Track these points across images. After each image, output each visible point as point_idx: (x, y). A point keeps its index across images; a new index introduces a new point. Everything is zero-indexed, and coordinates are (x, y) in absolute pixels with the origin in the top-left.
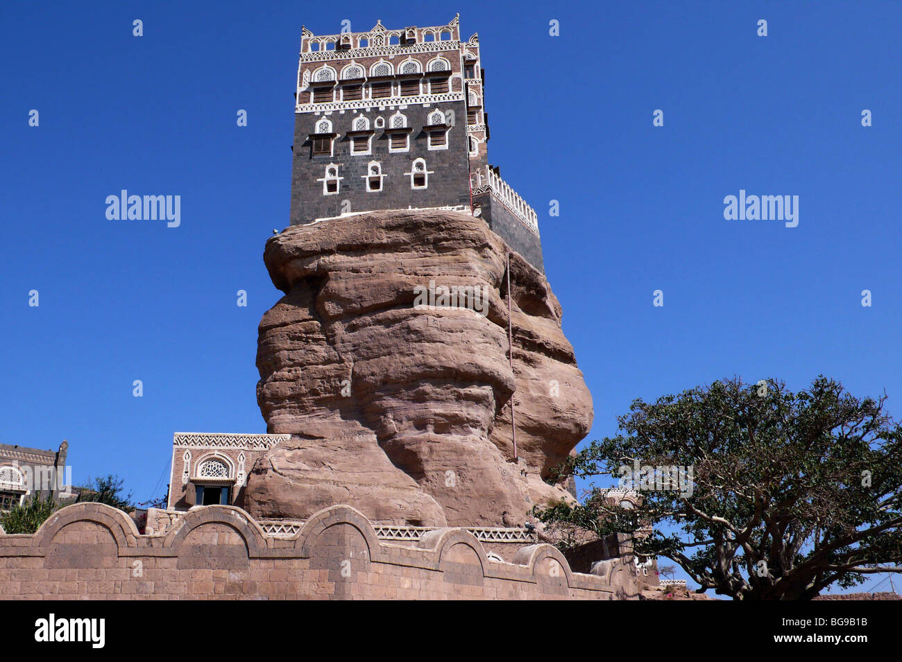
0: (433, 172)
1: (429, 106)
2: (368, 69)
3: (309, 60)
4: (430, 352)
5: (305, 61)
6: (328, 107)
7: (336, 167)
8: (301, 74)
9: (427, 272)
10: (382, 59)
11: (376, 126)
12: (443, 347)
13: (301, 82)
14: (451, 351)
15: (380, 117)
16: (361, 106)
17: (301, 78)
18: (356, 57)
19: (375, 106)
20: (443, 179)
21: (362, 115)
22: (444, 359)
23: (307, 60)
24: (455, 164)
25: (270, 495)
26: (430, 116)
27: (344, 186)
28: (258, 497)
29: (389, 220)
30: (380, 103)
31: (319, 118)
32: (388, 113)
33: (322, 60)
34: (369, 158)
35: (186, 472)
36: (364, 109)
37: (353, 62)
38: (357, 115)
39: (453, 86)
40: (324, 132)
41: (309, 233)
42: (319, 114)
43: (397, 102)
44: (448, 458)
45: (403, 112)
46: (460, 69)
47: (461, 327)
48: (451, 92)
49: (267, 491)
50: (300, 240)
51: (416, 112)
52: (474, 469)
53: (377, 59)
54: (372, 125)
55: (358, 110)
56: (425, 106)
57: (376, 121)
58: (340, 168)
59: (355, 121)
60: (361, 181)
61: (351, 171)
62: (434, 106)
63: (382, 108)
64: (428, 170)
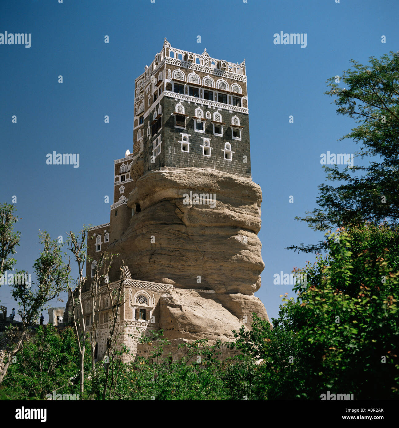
0: (234, 152)
1: (232, 112)
2: (202, 79)
3: (170, 62)
4: (244, 254)
5: (168, 63)
6: (182, 97)
7: (187, 136)
8: (167, 70)
9: (241, 211)
10: (208, 76)
11: (207, 117)
12: (250, 253)
13: (166, 76)
14: (252, 255)
15: (208, 112)
16: (199, 102)
17: (167, 73)
18: (195, 70)
19: (206, 104)
20: (239, 157)
21: (199, 107)
22: (250, 259)
23: (169, 62)
24: (245, 150)
25: (188, 320)
26: (233, 118)
27: (192, 149)
28: (181, 320)
29: (223, 179)
30: (208, 103)
31: (177, 102)
32: (212, 111)
33: (177, 65)
34: (204, 135)
35: (131, 301)
36: (200, 104)
37: (193, 71)
38: (197, 107)
39: (243, 104)
40: (180, 113)
41: (181, 175)
42: (177, 100)
43: (216, 105)
44: (252, 308)
45: (219, 112)
46: (246, 94)
47: (255, 243)
48: (242, 107)
49: (186, 318)
50: (177, 178)
51: (226, 115)
52: (261, 314)
53: (206, 74)
54: (205, 116)
55: (197, 104)
56: (230, 112)
57: (206, 113)
58: (189, 137)
59: (196, 110)
60: (200, 148)
61: (196, 140)
62: (235, 113)
63: (209, 107)
64: (232, 150)
